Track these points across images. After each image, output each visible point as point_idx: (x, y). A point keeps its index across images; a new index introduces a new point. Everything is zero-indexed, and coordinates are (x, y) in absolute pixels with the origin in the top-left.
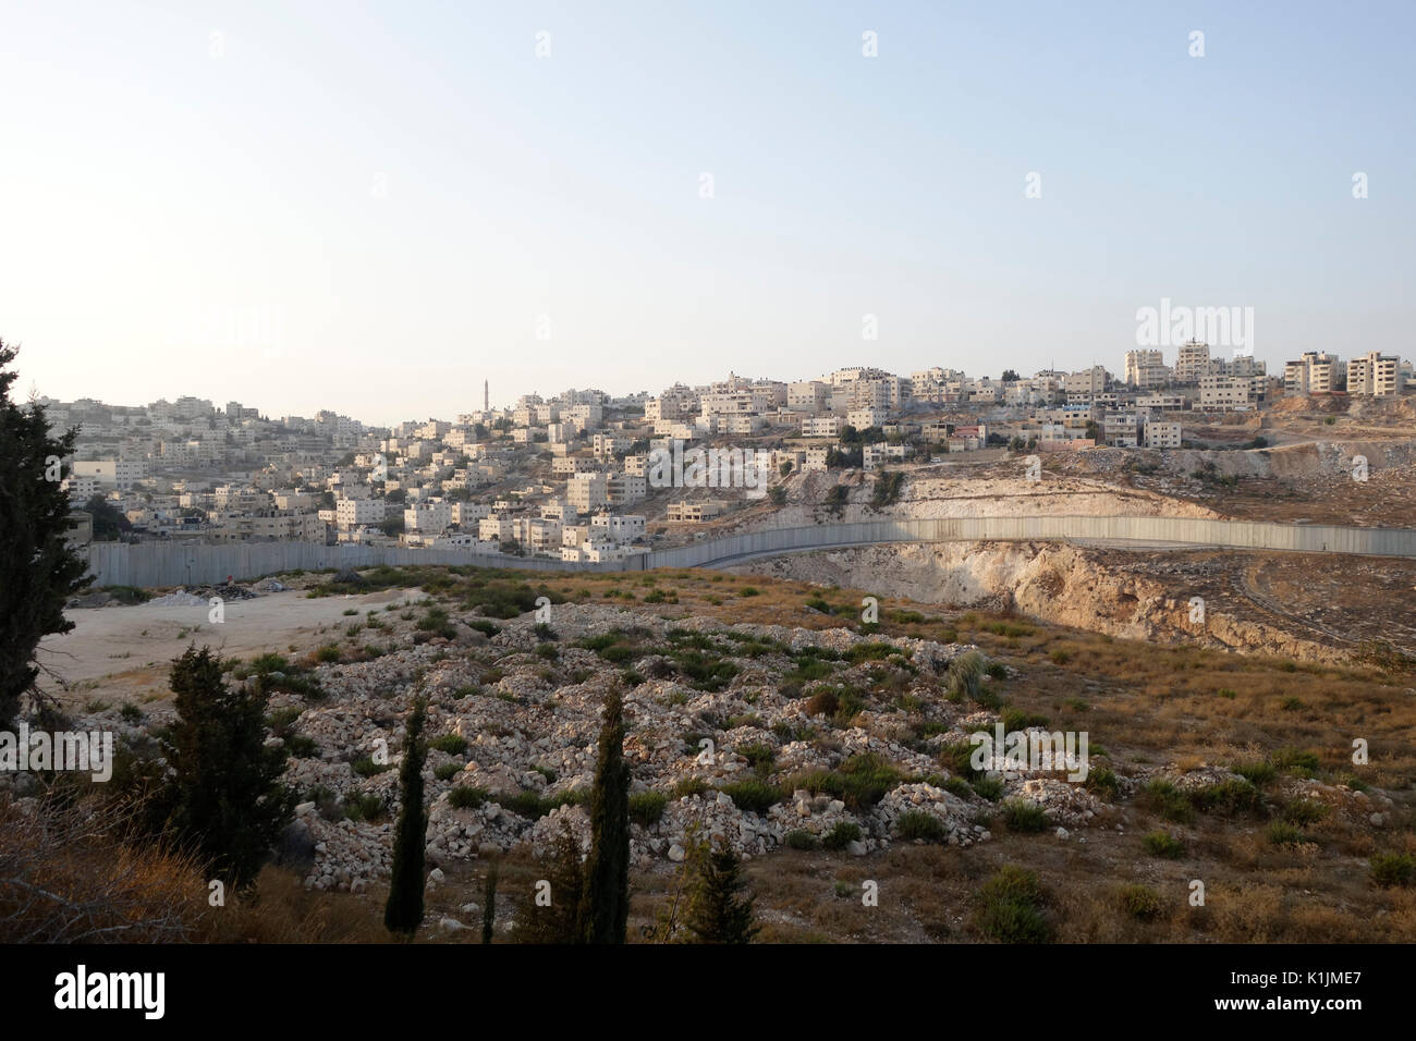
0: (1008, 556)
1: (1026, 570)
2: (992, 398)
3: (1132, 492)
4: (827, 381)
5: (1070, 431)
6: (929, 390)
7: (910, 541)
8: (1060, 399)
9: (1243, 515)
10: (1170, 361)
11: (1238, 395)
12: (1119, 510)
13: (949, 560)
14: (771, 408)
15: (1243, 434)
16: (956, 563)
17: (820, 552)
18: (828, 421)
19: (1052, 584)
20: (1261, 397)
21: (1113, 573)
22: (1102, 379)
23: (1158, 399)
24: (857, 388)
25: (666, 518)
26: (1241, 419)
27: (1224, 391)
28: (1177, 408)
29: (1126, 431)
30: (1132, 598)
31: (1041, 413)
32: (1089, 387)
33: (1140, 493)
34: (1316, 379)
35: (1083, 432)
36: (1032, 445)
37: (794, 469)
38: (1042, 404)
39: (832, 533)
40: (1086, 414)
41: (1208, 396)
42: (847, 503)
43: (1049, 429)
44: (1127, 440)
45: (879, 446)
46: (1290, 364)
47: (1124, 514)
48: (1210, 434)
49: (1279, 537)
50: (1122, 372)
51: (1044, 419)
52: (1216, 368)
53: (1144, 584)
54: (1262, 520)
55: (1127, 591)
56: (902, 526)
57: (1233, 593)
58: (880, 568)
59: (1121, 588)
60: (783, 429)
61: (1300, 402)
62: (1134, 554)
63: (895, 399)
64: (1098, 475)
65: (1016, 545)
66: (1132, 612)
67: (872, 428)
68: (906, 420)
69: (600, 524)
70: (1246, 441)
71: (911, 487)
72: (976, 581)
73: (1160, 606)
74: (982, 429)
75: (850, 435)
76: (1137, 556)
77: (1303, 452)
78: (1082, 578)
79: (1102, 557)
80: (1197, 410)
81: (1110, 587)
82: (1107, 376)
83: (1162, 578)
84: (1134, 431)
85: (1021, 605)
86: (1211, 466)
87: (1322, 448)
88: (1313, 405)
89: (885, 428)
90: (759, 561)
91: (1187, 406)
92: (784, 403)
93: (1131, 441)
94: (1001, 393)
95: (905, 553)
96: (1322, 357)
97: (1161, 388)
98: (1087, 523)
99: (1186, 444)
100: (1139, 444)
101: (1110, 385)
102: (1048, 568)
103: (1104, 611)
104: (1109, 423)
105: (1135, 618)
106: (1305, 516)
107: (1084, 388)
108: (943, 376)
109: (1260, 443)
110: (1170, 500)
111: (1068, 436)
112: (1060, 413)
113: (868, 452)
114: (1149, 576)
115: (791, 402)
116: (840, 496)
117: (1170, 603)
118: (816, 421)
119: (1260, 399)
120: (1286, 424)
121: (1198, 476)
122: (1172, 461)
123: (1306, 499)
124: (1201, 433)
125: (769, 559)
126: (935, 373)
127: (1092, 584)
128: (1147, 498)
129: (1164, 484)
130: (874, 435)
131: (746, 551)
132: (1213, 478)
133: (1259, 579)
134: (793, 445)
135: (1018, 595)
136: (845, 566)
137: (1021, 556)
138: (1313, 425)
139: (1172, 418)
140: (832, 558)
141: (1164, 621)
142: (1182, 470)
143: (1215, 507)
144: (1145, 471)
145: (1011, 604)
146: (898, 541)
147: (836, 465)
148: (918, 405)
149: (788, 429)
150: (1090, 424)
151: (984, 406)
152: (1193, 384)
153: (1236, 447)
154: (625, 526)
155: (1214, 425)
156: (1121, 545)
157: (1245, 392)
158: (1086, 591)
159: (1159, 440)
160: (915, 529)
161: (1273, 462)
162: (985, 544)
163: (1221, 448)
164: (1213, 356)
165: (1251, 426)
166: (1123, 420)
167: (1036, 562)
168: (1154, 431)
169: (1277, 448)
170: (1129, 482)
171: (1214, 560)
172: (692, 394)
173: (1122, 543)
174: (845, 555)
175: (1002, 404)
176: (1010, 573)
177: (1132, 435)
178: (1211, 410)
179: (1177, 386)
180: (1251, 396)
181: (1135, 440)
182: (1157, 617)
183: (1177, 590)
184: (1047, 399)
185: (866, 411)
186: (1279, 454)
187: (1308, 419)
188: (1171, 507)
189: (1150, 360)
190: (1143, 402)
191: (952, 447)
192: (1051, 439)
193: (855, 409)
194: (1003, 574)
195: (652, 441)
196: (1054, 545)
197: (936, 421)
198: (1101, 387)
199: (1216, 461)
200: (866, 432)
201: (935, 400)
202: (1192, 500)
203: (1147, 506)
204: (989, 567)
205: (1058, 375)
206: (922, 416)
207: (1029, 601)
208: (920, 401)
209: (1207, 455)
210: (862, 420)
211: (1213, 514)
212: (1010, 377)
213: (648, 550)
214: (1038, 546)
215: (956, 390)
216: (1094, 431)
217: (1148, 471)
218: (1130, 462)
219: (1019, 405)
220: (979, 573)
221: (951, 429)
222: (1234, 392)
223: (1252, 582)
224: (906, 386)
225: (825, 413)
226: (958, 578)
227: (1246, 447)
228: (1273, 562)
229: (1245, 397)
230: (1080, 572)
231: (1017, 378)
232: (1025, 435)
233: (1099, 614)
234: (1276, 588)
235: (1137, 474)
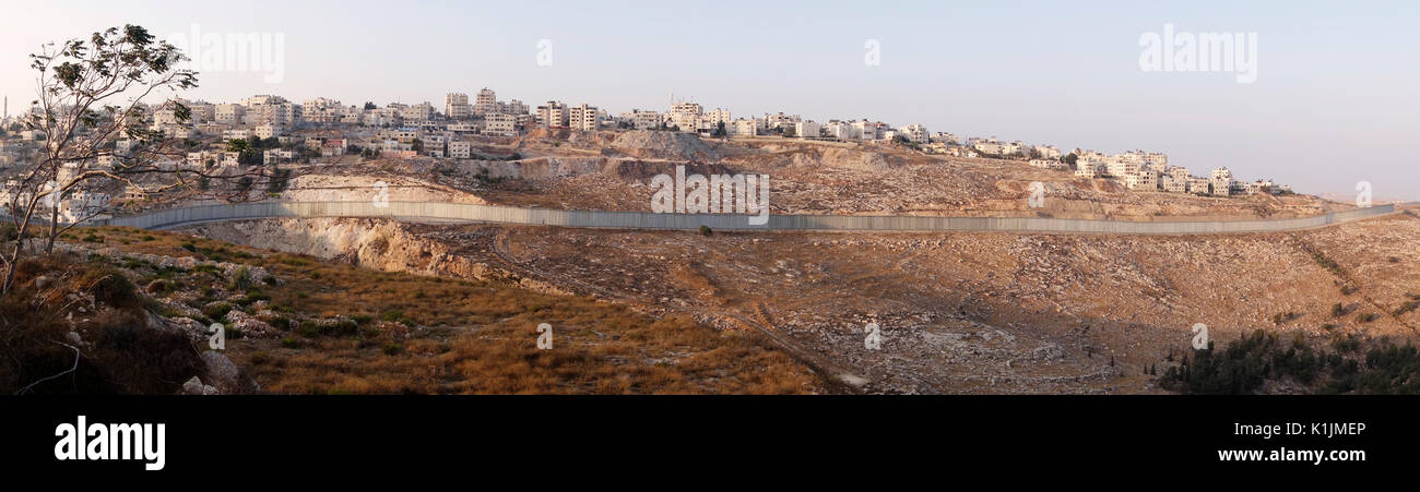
0: (355, 227)
1: (366, 236)
2: (356, 121)
3: (436, 186)
4: (244, 104)
5: (401, 145)
6: (314, 113)
7: (292, 216)
8: (399, 123)
9: (500, 202)
10: (472, 101)
11: (508, 125)
12: (427, 198)
13: (317, 230)
14: (202, 121)
15: (508, 151)
16: (321, 232)
17: (230, 222)
18: (241, 132)
19: (381, 246)
20: (522, 128)
21: (418, 238)
22: (427, 111)
23: (461, 126)
24: (263, 110)
25: (124, 196)
26: (508, 141)
27: (500, 123)
28: (472, 133)
29: (437, 146)
30: (428, 254)
31: (384, 132)
32: (419, 116)
33: (441, 187)
34: (553, 119)
35: (410, 146)
36: (377, 153)
37: (216, 165)
38: (387, 126)
39: (239, 210)
40: (413, 134)
41: (491, 125)
42: (251, 189)
43: (388, 143)
44: (437, 152)
45: (275, 151)
46: (540, 108)
47: (430, 201)
48: (489, 150)
49: (518, 216)
50: (442, 107)
51: (386, 136)
52: (499, 108)
53: (436, 246)
54: (511, 205)
55: (426, 250)
56: (287, 206)
57: (488, 251)
58: (271, 235)
59: (422, 248)
60: (209, 137)
61: (543, 132)
62: (432, 226)
63: (289, 118)
64: (416, 175)
65: (361, 220)
66: (428, 263)
67: (271, 138)
68: (296, 134)
69: (78, 198)
70: (509, 155)
71: (294, 180)
72: (333, 245)
73: (444, 259)
74: (344, 141)
75: (256, 141)
76: (434, 228)
77: (539, 163)
78: (399, 242)
79: (412, 228)
80: (484, 134)
81: (416, 248)
82: (432, 109)
83: (447, 242)
84: (442, 146)
85: (362, 260)
86: (486, 171)
87: (550, 161)
88: (550, 135)
89: (280, 138)
90: (186, 228)
91: (478, 132)
92: (212, 118)
93: (440, 153)
94: (361, 118)
95: (287, 225)
96: (558, 105)
97: (462, 119)
98: (407, 206)
99: (473, 156)
100: (445, 155)
101: (433, 114)
102: (380, 235)
103: (412, 263)
104: (426, 140)
105: (429, 267)
106: (536, 203)
107: (415, 116)
108: (324, 104)
109: (517, 157)
110: (459, 192)
111: (400, 149)
112: (396, 133)
113: (267, 155)
114: (439, 241)
115: (217, 118)
116: (246, 184)
117: (450, 257)
118: (233, 131)
119: (521, 128)
120: (533, 145)
121: (478, 177)
122: (462, 167)
123: (538, 192)
124: (483, 149)
125: (195, 226)
126: (320, 101)
127: (405, 245)
128: (445, 191)
129: (456, 182)
130: (272, 143)
131: (179, 220)
132: (486, 178)
133: (504, 242)
134: (217, 148)
135: (360, 253)
136: (247, 233)
137: (364, 228)
138: (548, 146)
139: (468, 139)
140: (238, 227)
141: (446, 268)
142: (468, 173)
143: (485, 197)
144: (445, 173)
145: (355, 260)
146: (283, 216)
147: (245, 162)
148: (306, 123)
149: (214, 136)
150: (414, 141)
151: (350, 125)
152: (483, 118)
153: (502, 159)
154: (96, 200)
155: (492, 145)
156: (425, 221)
157: (512, 124)
158: (401, 250)
159: (457, 153)
160: (295, 209)
161: (522, 169)
162: (341, 219)
163: (493, 160)
164: (498, 100)
165: (514, 146)
166: (434, 139)
167: (373, 232)
168: (454, 147)
169: (525, 160)
170: (435, 180)
171: (479, 230)
172: (149, 110)
173: (427, 220)
174: (247, 225)
175: (362, 125)
176: (356, 239)
177: (440, 149)
178: (492, 135)
179: (475, 118)
180: (516, 126)
181: (442, 152)
182: (442, 266)
183: (455, 249)
184: (391, 123)
185: (267, 126)
186: (526, 165)
187: (546, 143)
188: (459, 196)
189: (459, 101)
190: (452, 127)
191: (324, 153)
192: (389, 150)
193: (261, 124)
194: (351, 240)
195: (118, 142)
196: (384, 220)
197: (315, 135)
198: (427, 117)
199: (489, 168)
200: (267, 140)
201: (318, 120)
202: (472, 193)
203: (445, 195)
204: (342, 234)
205: (402, 107)
206: (307, 131)
207: (368, 259)
208: (307, 120)
209: (484, 164)
210: (264, 133)
211: (483, 202)
212: (369, 106)
213: (110, 217)
214: (374, 221)
215: (332, 114)
216: (417, 145)
217: (447, 173)
218: (437, 166)
219: (373, 126)
220: (335, 239)
221: (324, 141)
222: (506, 124)
223: (500, 243)
224: (297, 110)
225: (241, 126)
226: (322, 242)
227: (508, 159)
228: (513, 231)
229: (512, 127)
230: (398, 239)
231: (374, 107)
232: (373, 147)
233: (408, 265)
234: (514, 246)
235: (441, 175)
